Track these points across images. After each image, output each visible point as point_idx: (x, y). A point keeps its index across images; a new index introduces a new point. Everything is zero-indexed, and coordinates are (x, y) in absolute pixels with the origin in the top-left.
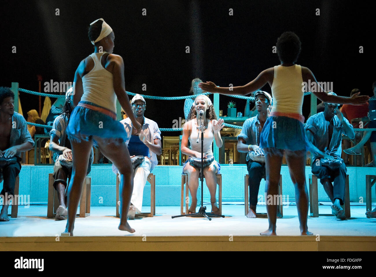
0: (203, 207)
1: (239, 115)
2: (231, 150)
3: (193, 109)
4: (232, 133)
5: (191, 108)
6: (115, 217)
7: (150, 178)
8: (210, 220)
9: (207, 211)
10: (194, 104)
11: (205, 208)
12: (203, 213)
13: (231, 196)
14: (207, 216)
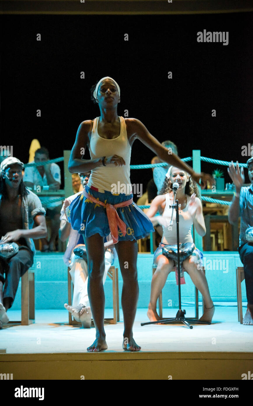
0: (181, 311)
1: (228, 187)
2: (220, 231)
3: (167, 182)
4: (221, 209)
5: (164, 181)
6: (67, 324)
7: (112, 272)
8: (191, 328)
9: (186, 316)
10: (168, 175)
11: (184, 313)
12: (182, 319)
13: (221, 295)
14: (187, 323)
